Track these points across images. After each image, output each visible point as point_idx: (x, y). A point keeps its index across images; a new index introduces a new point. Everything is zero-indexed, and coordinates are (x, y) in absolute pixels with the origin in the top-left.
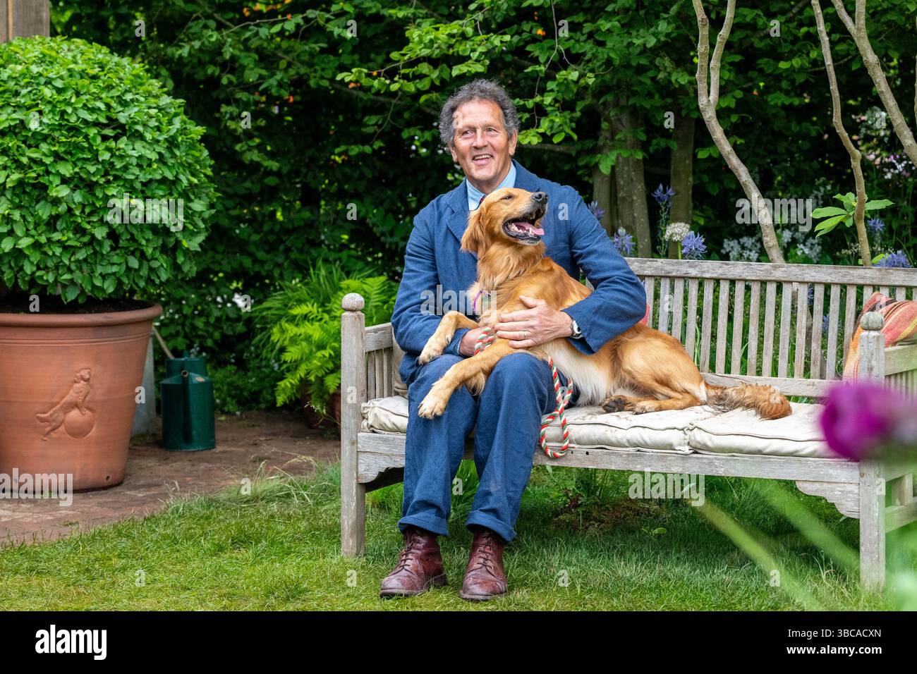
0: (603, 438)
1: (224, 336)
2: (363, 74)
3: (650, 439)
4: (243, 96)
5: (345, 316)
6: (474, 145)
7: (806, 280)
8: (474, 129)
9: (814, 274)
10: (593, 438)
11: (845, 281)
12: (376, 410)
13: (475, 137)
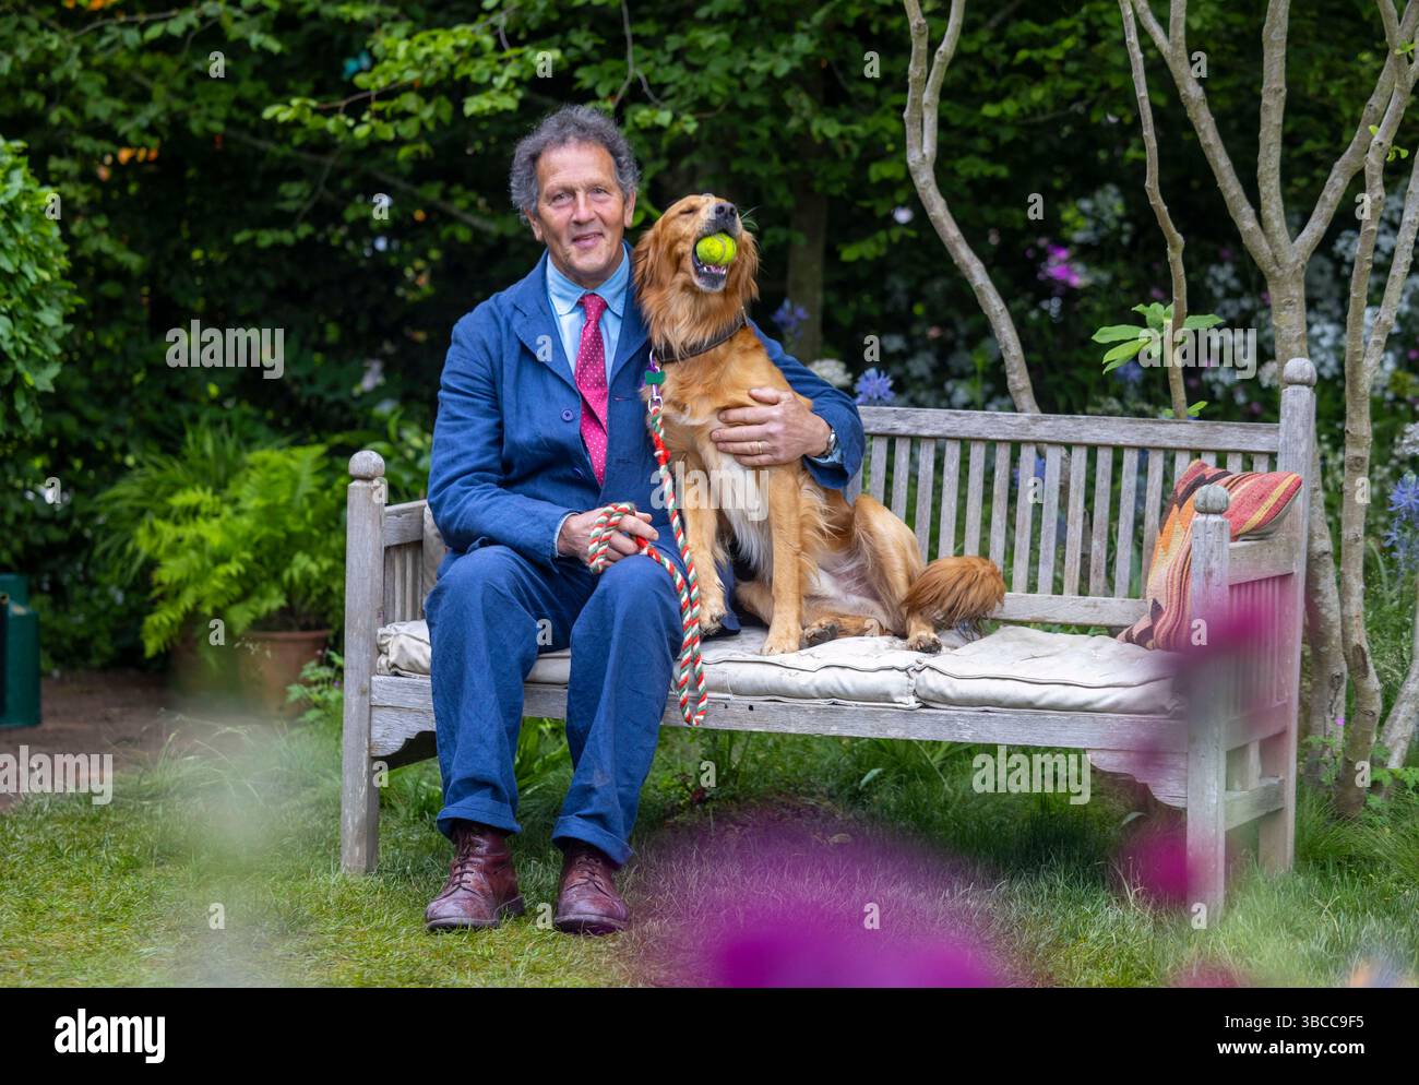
0: (776, 684)
1: (27, 545)
2: (308, 111)
3: (853, 685)
4: (84, 143)
5: (355, 488)
6: (574, 218)
7: (1086, 440)
8: (571, 192)
9: (1097, 431)
10: (760, 684)
11: (1146, 442)
12: (403, 640)
13: (575, 207)
